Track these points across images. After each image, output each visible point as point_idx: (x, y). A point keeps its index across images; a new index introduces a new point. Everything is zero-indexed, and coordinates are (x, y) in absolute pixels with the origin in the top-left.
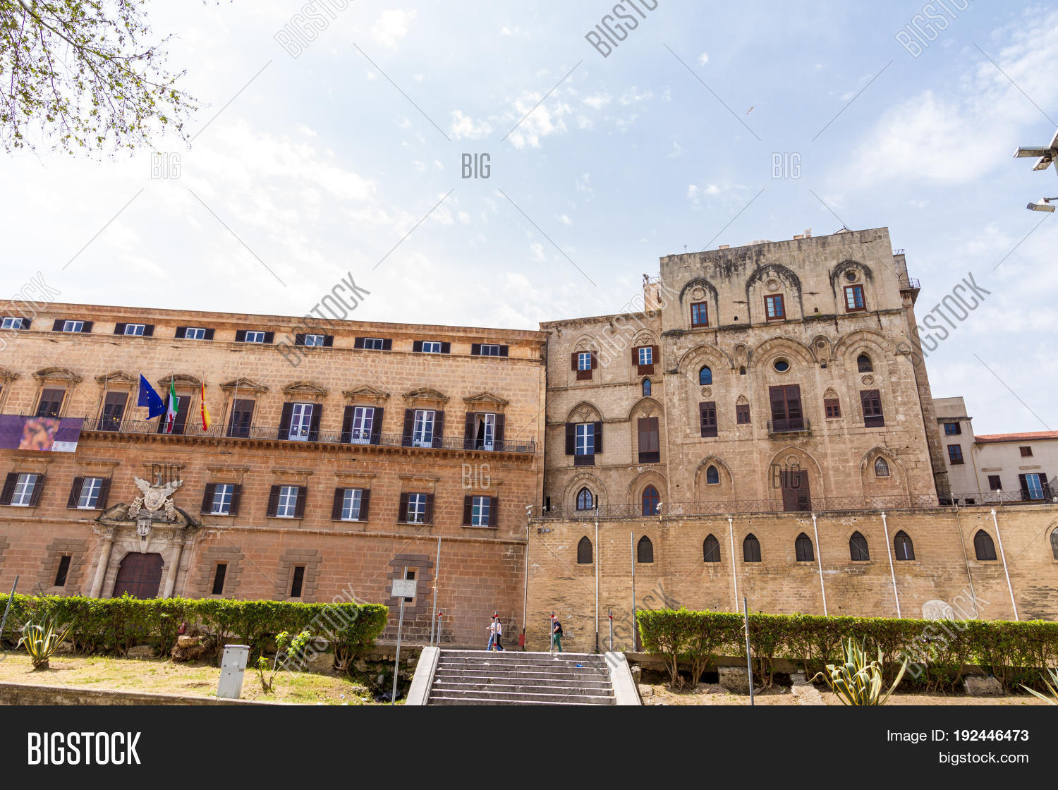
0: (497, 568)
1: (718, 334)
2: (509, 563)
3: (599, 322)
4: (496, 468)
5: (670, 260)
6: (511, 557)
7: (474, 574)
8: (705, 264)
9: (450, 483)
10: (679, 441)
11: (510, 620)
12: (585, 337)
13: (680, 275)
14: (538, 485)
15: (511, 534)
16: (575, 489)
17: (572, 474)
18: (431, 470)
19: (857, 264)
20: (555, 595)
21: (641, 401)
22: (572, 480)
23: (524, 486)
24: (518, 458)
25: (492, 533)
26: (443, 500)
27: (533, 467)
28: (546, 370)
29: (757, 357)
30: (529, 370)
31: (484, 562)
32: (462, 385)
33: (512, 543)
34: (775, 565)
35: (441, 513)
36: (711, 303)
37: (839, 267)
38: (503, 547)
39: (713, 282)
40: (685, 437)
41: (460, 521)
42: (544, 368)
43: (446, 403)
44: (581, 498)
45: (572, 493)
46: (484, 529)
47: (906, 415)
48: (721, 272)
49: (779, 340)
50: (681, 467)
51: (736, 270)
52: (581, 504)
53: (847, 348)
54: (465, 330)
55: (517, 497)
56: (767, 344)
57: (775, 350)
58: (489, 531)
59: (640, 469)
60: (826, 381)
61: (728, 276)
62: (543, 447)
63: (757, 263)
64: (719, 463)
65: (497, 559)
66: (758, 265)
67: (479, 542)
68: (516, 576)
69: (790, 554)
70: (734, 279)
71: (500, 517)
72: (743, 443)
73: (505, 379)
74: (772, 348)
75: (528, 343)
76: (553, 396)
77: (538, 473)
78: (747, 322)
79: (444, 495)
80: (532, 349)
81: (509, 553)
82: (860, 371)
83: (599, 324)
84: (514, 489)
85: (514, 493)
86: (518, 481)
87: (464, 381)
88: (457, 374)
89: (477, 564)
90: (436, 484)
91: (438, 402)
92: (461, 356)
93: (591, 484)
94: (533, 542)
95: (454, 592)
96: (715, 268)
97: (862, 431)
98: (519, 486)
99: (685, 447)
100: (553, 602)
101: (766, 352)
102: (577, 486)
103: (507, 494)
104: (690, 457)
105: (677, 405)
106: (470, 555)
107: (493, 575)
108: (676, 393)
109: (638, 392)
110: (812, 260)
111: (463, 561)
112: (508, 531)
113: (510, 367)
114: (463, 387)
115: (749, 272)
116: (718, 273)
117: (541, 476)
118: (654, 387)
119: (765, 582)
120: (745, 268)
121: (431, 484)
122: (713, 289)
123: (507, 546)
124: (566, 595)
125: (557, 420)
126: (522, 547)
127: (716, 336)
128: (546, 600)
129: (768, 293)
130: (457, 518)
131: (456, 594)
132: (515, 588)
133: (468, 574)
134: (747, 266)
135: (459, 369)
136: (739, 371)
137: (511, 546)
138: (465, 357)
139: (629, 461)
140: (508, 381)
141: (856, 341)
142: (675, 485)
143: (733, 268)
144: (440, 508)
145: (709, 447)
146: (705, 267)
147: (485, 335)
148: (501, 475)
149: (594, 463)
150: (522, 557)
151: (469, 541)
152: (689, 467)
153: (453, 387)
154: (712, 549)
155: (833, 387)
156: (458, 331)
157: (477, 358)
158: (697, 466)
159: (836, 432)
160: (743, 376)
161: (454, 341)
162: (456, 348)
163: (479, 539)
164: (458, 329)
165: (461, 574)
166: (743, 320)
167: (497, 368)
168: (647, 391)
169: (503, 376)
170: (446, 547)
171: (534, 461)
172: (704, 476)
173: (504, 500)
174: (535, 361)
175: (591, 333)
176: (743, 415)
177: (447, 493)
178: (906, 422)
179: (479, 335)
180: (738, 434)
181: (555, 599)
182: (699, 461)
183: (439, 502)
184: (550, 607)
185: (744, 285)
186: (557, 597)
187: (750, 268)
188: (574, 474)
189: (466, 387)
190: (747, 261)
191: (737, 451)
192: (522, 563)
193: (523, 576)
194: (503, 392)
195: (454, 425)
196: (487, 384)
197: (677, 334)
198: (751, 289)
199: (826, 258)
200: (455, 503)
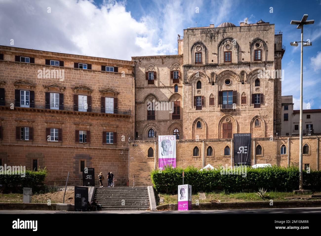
0: (118, 159)
1: (205, 67)
2: (121, 157)
3: (157, 58)
4: (115, 120)
5: (188, 31)
6: (123, 155)
7: (109, 161)
8: (202, 35)
9: (96, 126)
10: (187, 111)
11: (123, 177)
12: (151, 65)
13: (192, 39)
14: (132, 128)
15: (122, 146)
16: (148, 129)
17: (146, 123)
18: (88, 121)
19: (261, 40)
20: (140, 168)
21: (174, 94)
22: (146, 125)
23: (127, 128)
24: (124, 117)
25: (115, 146)
26: (94, 133)
27: (131, 120)
28: (135, 79)
29: (219, 78)
30: (127, 79)
31: (112, 157)
32: (98, 84)
33: (123, 150)
34: (217, 157)
35: (93, 138)
36: (204, 53)
37: (255, 41)
38: (119, 151)
39: (205, 44)
40: (190, 110)
41: (101, 142)
42: (134, 79)
43: (92, 92)
44: (150, 132)
45: (146, 130)
46: (111, 144)
47: (268, 103)
48: (208, 39)
49: (228, 71)
50: (188, 121)
51: (214, 38)
52: (150, 135)
53: (252, 77)
54: (98, 59)
55: (124, 132)
56: (223, 73)
57: (226, 76)
58: (114, 145)
59: (173, 122)
60: (243, 89)
61: (211, 41)
62: (134, 112)
63: (223, 36)
64: (202, 120)
65: (117, 155)
66: (223, 37)
67: (110, 149)
68: (125, 162)
69: (222, 153)
70: (213, 42)
71: (118, 140)
72: (211, 112)
73: (117, 82)
74: (225, 75)
75: (127, 66)
76: (138, 91)
77: (132, 123)
78: (217, 63)
79: (94, 131)
80: (129, 69)
81: (122, 154)
82: (256, 86)
83: (157, 60)
84: (123, 129)
85: (123, 130)
86: (124, 126)
87: (99, 83)
88: (96, 79)
89: (109, 157)
90: (91, 127)
91: (88, 92)
92: (97, 71)
93: (154, 127)
94: (131, 149)
95: (101, 168)
96: (206, 37)
97: (253, 109)
98: (125, 128)
99: (190, 113)
100: (139, 171)
101: (223, 76)
102: (148, 128)
103: (120, 131)
104: (191, 117)
105: (187, 96)
106: (107, 154)
107: (116, 161)
108: (187, 92)
109: (173, 90)
110: (244, 37)
111: (104, 157)
112: (121, 145)
113: (119, 77)
114: (99, 86)
115: (220, 40)
116: (207, 39)
117: (134, 124)
118: (179, 89)
119: (213, 162)
120: (218, 38)
121: (88, 127)
122: (205, 47)
123: (121, 151)
124: (144, 168)
125: (140, 101)
126: (127, 151)
127: (204, 68)
128: (136, 170)
129: (226, 50)
130: (100, 140)
131: (102, 169)
132: (125, 166)
133: (106, 161)
134: (219, 37)
135: (96, 77)
136: (212, 84)
137: (123, 151)
138: (99, 71)
139: (168, 118)
140: (118, 83)
141: (256, 74)
142: (185, 128)
143: (213, 38)
144: (93, 136)
145: (198, 114)
146: (202, 36)
147: (107, 62)
148: (117, 123)
149: (155, 119)
150: (127, 155)
151: (106, 149)
152: (190, 122)
153: (94, 85)
154: (196, 151)
155: (245, 92)
156: (95, 59)
157: (104, 72)
158: (193, 121)
159: (244, 109)
160: (213, 86)
161: (93, 64)
162: (94, 67)
163: (110, 148)
164: (94, 58)
165: (103, 161)
166: (215, 62)
167: (113, 78)
168: (176, 90)
169: (116, 81)
170: (97, 152)
171: (131, 118)
172: (196, 125)
173: (119, 133)
174: (130, 75)
175: (154, 63)
176: (212, 101)
177: (95, 131)
178: (268, 106)
179: (105, 62)
180: (209, 109)
181: (139, 170)
182: (195, 119)
183: (92, 134)
184: (138, 172)
185: (217, 46)
186: (141, 169)
187: (219, 38)
188: (147, 123)
189: (100, 86)
190: (219, 35)
191: (208, 115)
192: (127, 157)
193: (128, 162)
194: (116, 88)
195: (96, 102)
196: (109, 84)
197: (188, 67)
198: (220, 48)
199: (249, 36)
200: (99, 134)
